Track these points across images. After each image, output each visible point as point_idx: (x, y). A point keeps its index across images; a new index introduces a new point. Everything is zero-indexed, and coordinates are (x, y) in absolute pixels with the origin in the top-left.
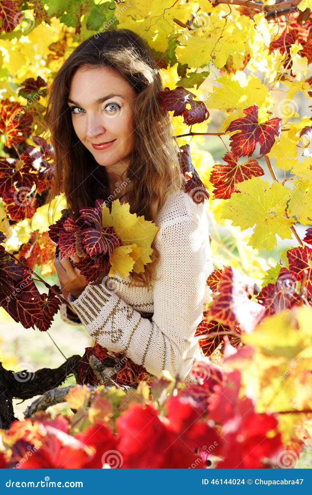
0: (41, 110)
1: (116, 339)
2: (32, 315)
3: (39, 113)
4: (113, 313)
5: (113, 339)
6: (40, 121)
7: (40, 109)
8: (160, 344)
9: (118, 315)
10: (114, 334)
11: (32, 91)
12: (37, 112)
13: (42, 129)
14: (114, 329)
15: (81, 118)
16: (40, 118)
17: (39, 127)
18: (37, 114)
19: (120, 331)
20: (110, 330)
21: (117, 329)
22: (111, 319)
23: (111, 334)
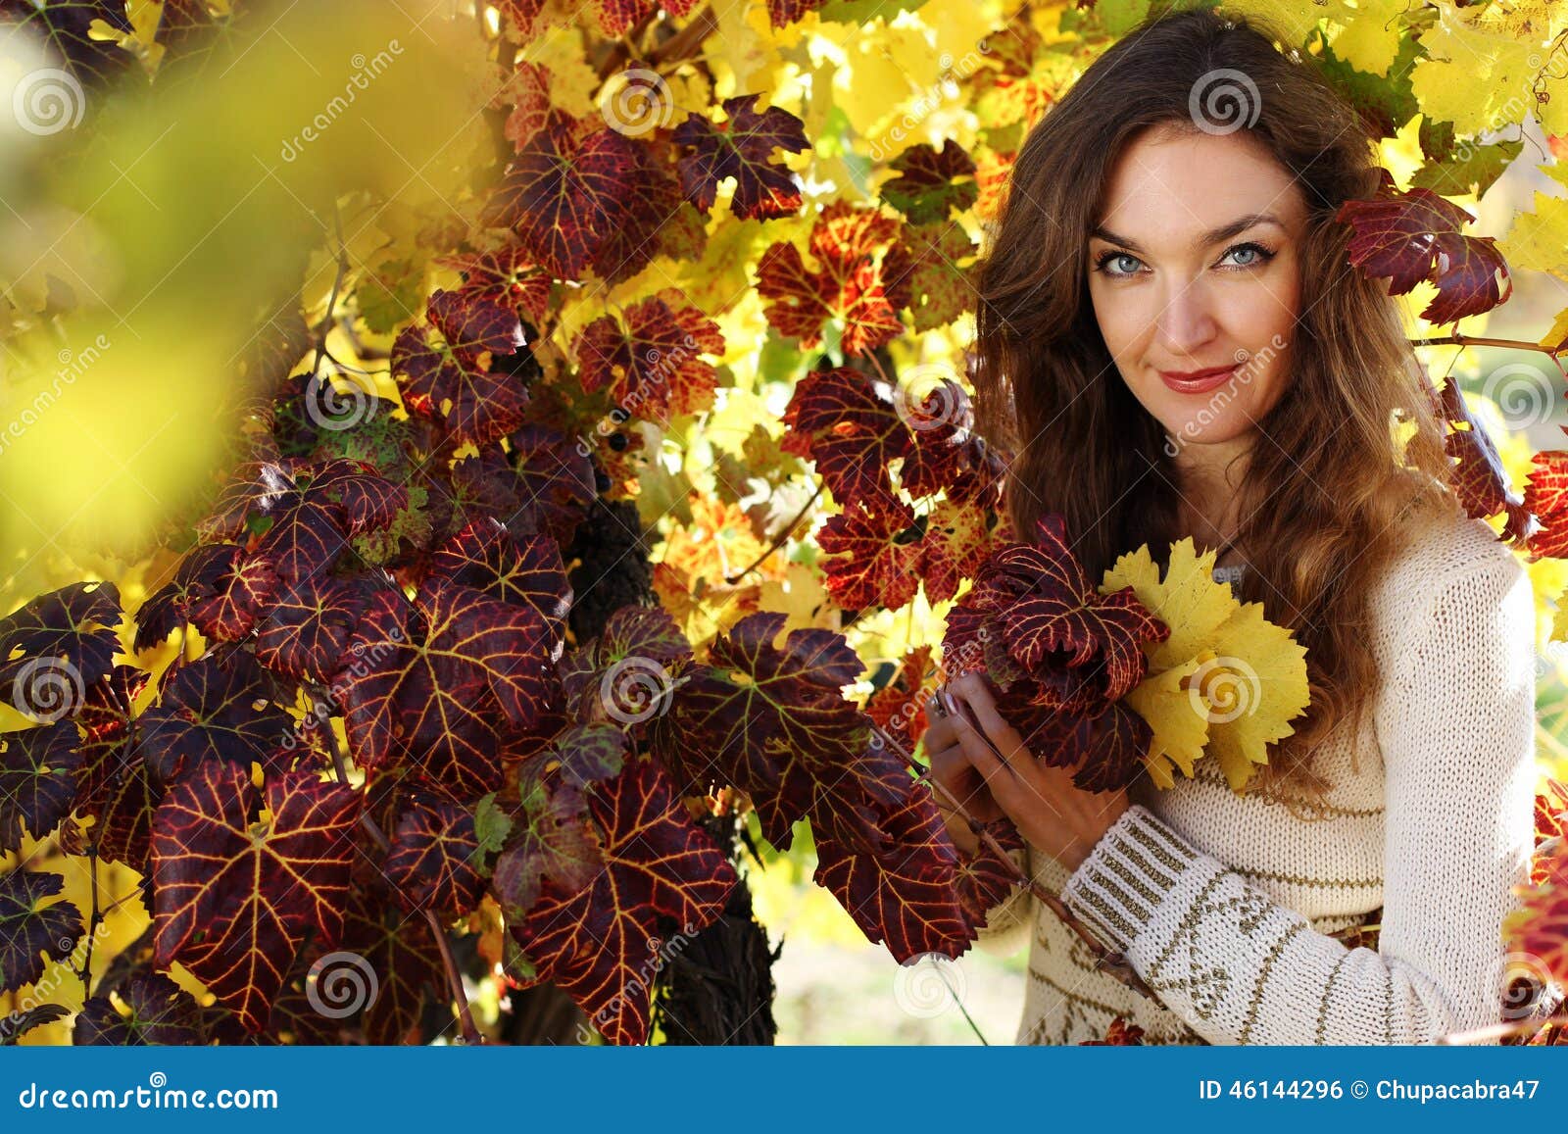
0: (956, 249)
1: (1208, 1001)
2: (927, 923)
3: (946, 258)
4: (1193, 918)
5: (1199, 1003)
6: (941, 286)
7: (953, 244)
8: (1367, 988)
9: (1208, 923)
10: (1200, 987)
11: (925, 187)
12: (940, 252)
13: (941, 310)
14: (1198, 971)
15: (1134, 290)
16: (943, 276)
17: (934, 304)
18: (939, 261)
19: (1220, 974)
20: (1187, 974)
21: (1208, 970)
22: (1188, 940)
23: (1189, 990)
